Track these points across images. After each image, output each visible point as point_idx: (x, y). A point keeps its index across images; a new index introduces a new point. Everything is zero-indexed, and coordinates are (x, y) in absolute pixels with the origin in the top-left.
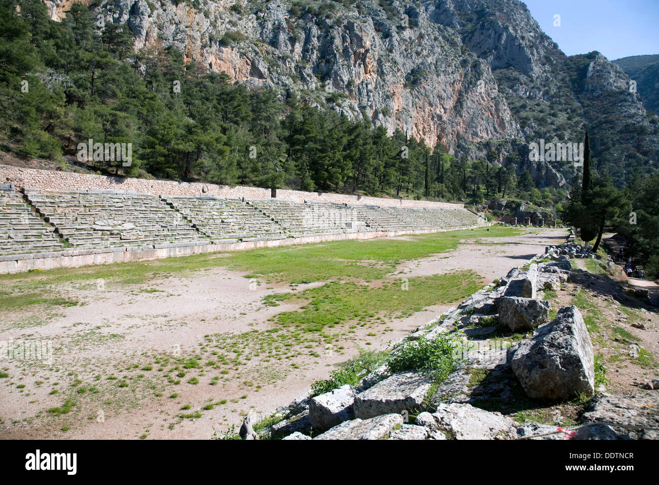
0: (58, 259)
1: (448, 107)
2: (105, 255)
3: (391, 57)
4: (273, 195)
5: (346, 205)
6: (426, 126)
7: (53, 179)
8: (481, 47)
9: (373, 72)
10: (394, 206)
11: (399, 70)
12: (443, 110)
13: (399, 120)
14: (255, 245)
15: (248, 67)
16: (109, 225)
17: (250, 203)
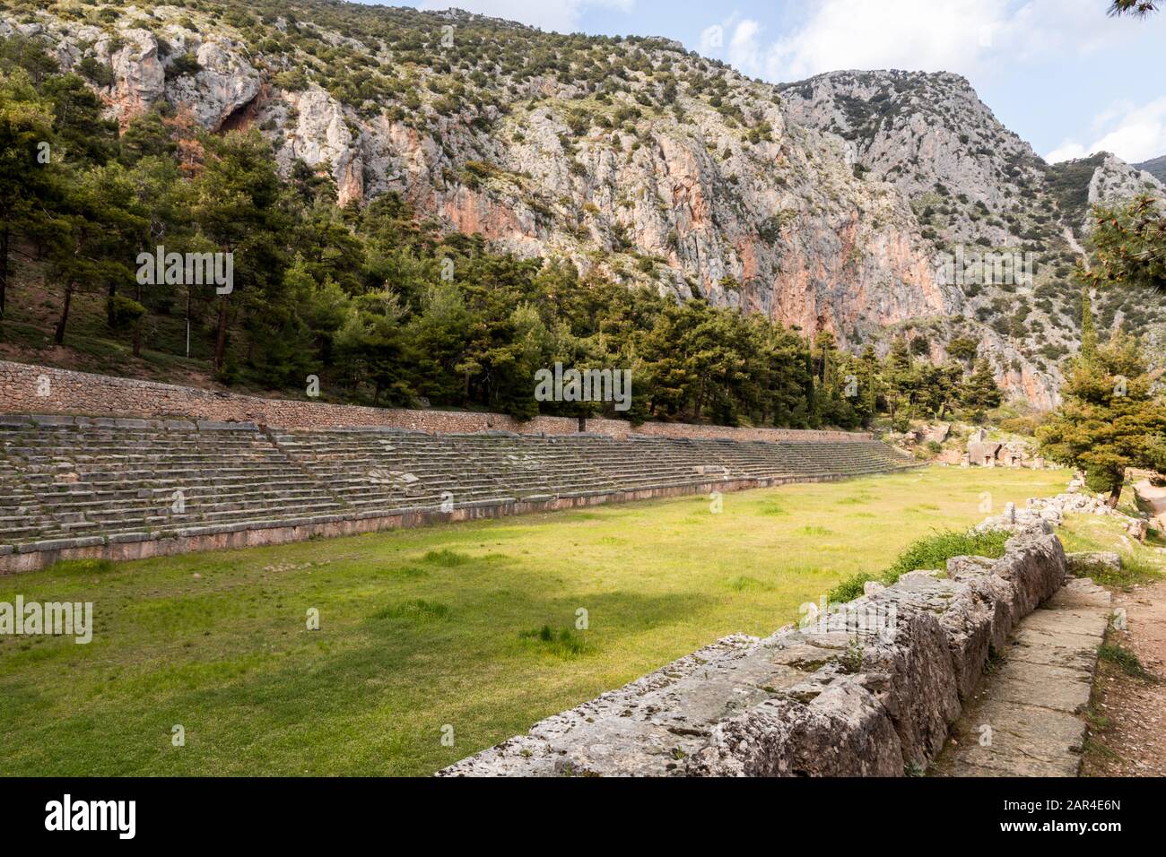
0: (339, 525)
1: (834, 268)
2: (393, 519)
3: (733, 191)
4: (582, 429)
5: (687, 440)
6: (797, 304)
7: (301, 414)
8: (887, 160)
9: (707, 218)
10: (760, 439)
11: (748, 212)
12: (825, 274)
13: (752, 294)
14: (575, 503)
15: (505, 219)
16: (385, 478)
17: (554, 441)
